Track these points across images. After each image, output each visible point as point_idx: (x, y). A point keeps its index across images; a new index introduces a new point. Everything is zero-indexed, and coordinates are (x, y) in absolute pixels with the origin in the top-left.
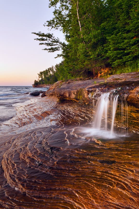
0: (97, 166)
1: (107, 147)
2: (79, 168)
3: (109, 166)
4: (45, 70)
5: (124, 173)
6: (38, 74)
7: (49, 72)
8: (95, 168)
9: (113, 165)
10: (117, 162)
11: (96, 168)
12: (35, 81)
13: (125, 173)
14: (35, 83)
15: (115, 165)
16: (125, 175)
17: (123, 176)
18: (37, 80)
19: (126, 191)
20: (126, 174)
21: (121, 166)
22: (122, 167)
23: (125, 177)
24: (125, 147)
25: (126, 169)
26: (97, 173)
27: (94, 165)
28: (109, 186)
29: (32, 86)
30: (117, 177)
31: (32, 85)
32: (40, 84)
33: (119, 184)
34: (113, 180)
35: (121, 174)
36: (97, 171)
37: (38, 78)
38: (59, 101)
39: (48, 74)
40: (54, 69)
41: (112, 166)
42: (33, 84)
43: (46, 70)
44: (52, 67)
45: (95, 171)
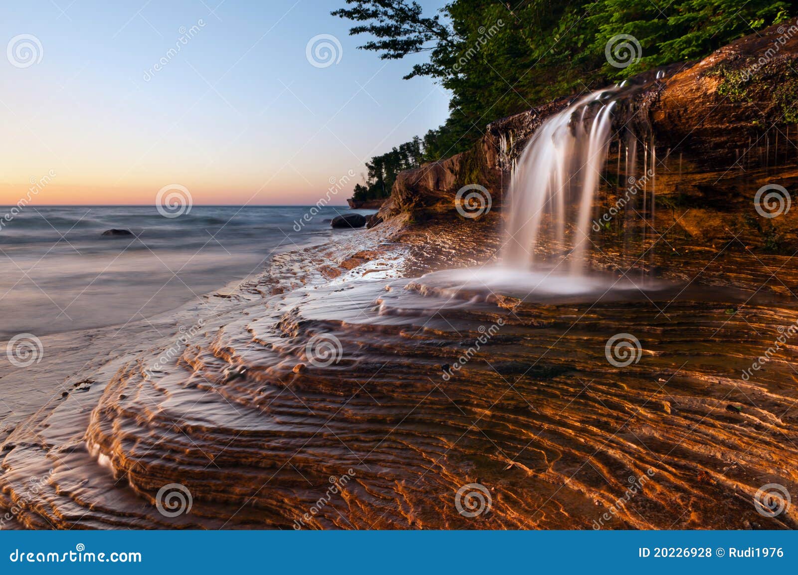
0: (478, 383)
1: (546, 318)
2: (393, 391)
3: (535, 385)
4: (389, 150)
5: (610, 416)
6: (367, 164)
7: (405, 157)
8: (470, 392)
9: (560, 382)
10: (580, 371)
11: (474, 394)
12: (358, 186)
13: (615, 413)
14: (356, 194)
15: (569, 382)
16: (613, 423)
17: (604, 426)
18: (363, 184)
19: (606, 494)
20: (617, 418)
21: (600, 387)
22: (603, 392)
23: (612, 431)
24: (632, 320)
25: (625, 397)
26: (475, 413)
27: (468, 381)
28: (519, 464)
29: (347, 204)
30: (570, 431)
31: (348, 200)
32: (374, 197)
33: (575, 460)
34: (547, 443)
35: (595, 417)
36: (478, 406)
37: (367, 177)
38: (410, 219)
39: (401, 165)
40: (421, 147)
41: (552, 387)
42: (350, 198)
43: (395, 151)
44: (415, 141)
45: (468, 403)
